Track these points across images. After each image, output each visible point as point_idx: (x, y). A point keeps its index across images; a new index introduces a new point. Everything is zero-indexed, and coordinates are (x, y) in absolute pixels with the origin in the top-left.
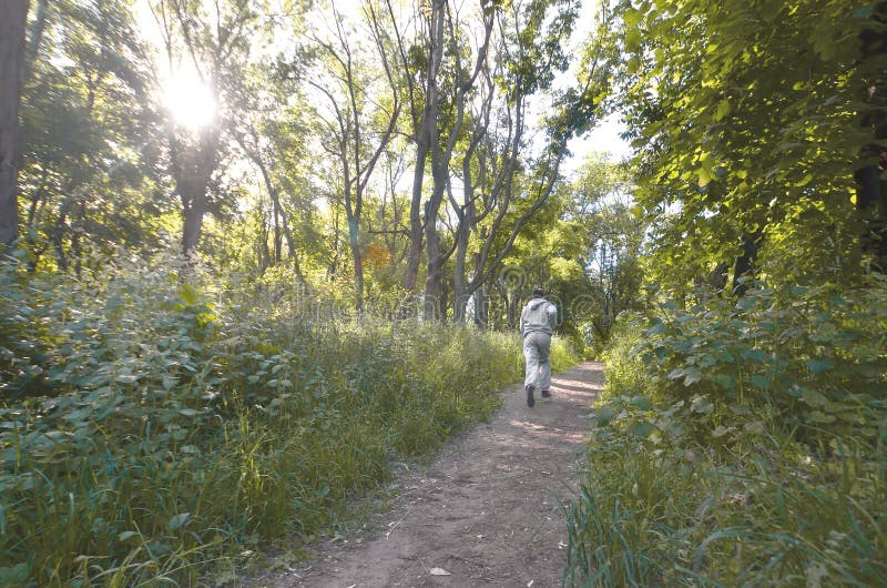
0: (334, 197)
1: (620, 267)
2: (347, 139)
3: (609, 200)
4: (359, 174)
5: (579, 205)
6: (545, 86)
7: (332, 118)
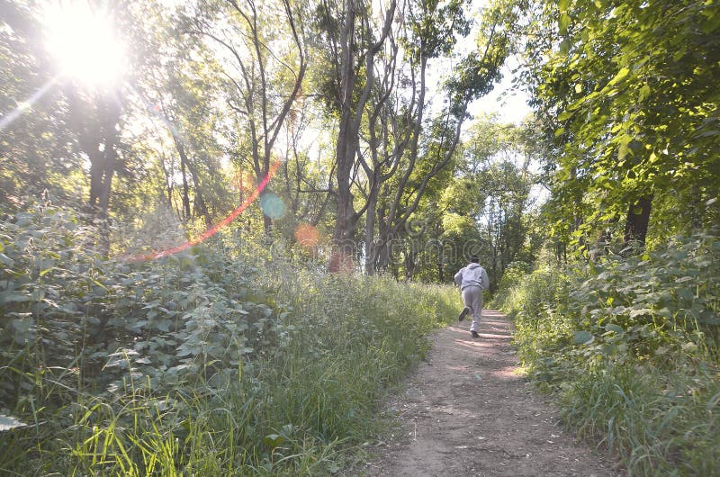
0: (236, 154)
1: (508, 222)
2: (253, 97)
3: (498, 158)
4: (266, 132)
5: (470, 163)
6: (447, 49)
7: (237, 75)
